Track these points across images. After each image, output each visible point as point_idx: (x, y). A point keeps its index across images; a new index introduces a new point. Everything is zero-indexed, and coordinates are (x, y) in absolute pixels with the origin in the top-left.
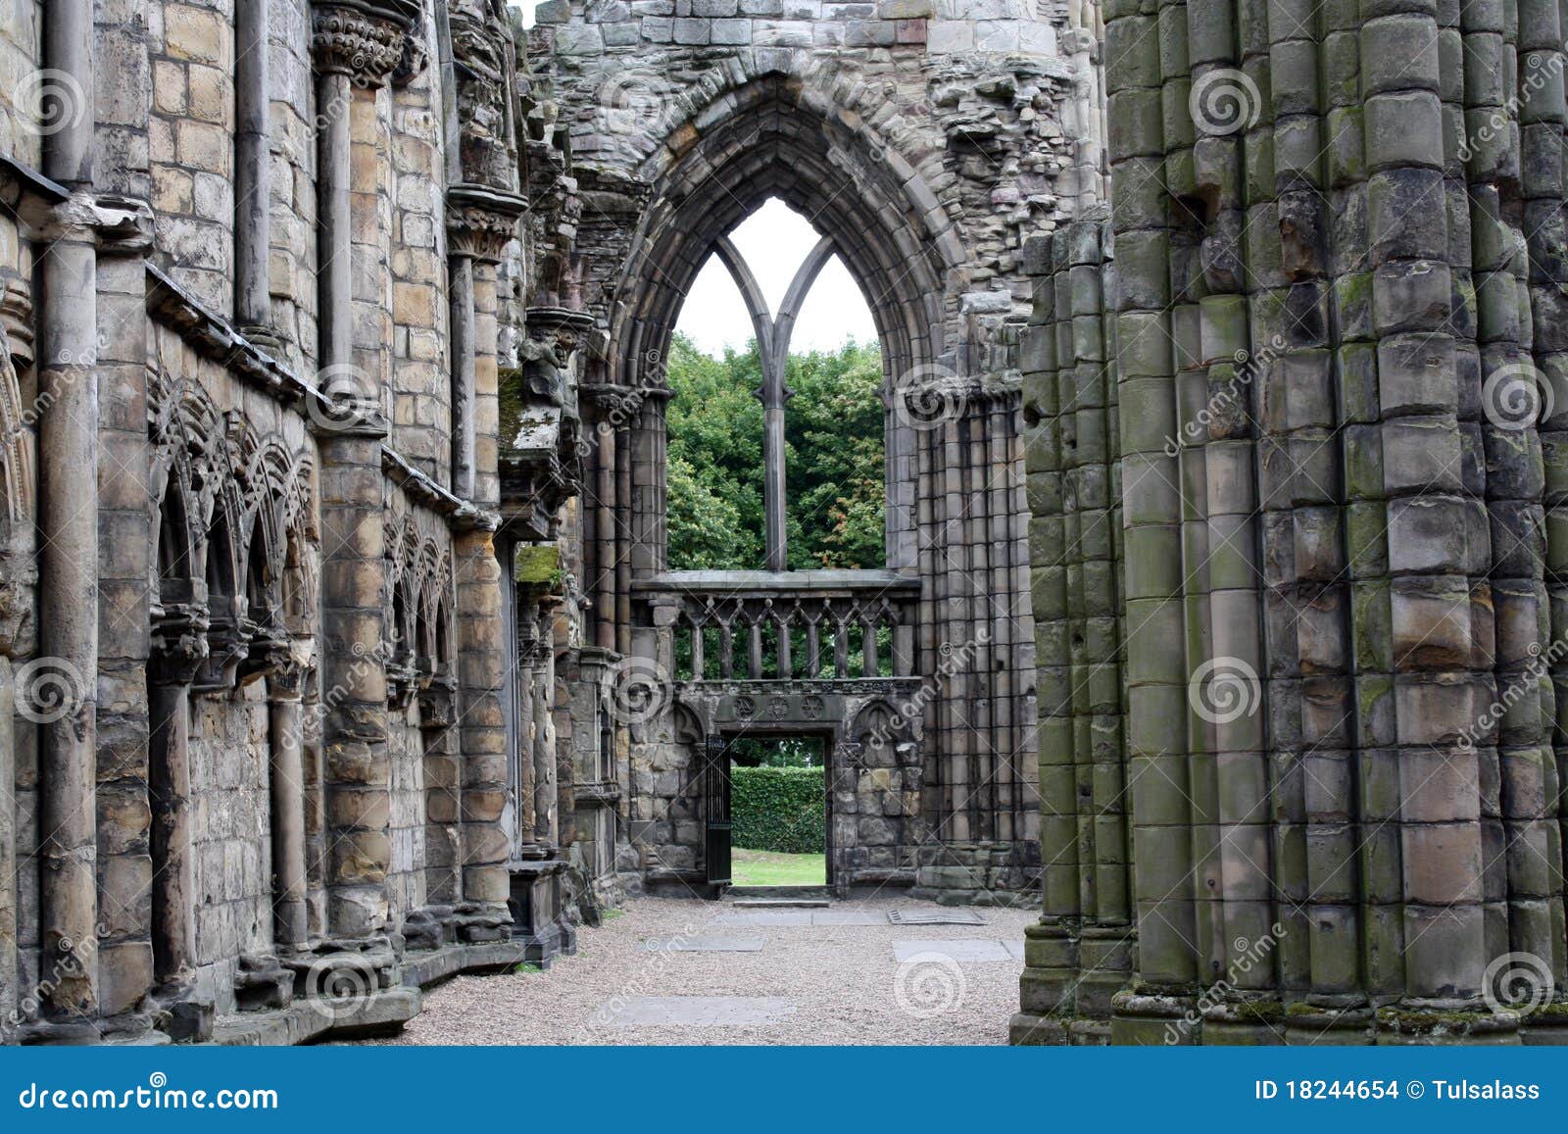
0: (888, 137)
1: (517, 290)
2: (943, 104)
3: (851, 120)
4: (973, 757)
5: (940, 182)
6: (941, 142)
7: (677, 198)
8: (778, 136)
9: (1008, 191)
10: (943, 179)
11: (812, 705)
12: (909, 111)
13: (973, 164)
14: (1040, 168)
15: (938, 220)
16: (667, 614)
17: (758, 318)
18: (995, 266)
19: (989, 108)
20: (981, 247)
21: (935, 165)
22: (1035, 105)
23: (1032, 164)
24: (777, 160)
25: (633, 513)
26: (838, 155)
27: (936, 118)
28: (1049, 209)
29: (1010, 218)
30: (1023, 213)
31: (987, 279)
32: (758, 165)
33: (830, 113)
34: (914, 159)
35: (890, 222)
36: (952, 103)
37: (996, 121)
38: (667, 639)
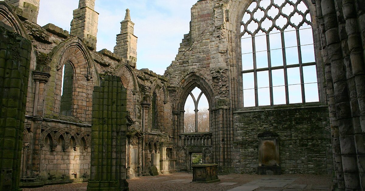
0: (206, 78)
1: (138, 101)
2: (212, 74)
3: (201, 77)
4: (216, 155)
5: (212, 83)
6: (212, 78)
7: (183, 88)
8: (194, 79)
9: (220, 84)
10: (212, 82)
11: (199, 149)
12: (208, 75)
13: (215, 81)
14: (224, 80)
15: (212, 88)
16: (183, 138)
17: (194, 101)
18: (218, 93)
19: (217, 73)
20: (217, 91)
21: (211, 81)
22: (223, 73)
23: (223, 80)
24: (195, 82)
25: (179, 126)
26: (201, 81)
27: (211, 75)
28: (225, 85)
29: (220, 87)
30: (221, 86)
31: (217, 95)
32: (193, 83)
33: (199, 76)
34: (209, 81)
35: (207, 89)
36: (213, 73)
37: (217, 75)
38: (183, 141)
